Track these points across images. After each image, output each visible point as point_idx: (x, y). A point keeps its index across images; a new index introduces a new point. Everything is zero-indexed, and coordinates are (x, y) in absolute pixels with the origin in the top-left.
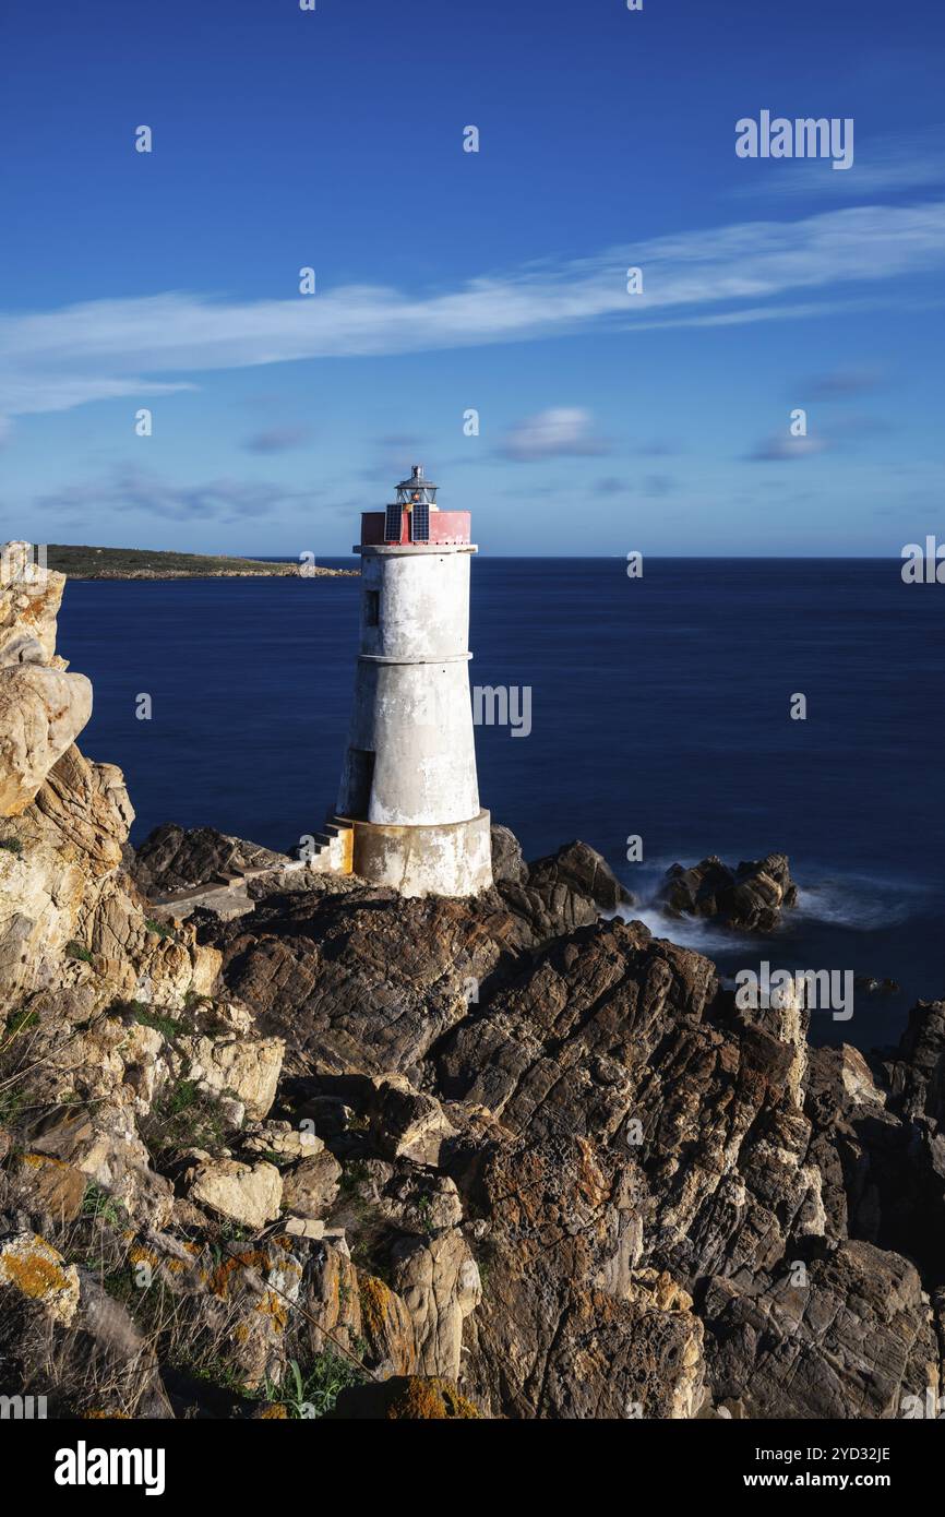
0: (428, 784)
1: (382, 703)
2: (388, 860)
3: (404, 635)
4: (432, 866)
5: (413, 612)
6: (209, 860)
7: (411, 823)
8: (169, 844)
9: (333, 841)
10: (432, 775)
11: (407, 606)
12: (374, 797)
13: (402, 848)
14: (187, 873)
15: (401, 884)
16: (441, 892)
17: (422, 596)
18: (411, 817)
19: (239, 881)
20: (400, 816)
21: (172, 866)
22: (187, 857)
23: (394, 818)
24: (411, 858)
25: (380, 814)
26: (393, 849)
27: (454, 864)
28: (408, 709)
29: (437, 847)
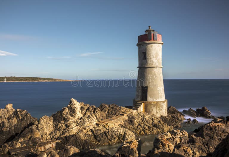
0: (159, 93)
1: (148, 76)
2: (153, 109)
3: (152, 61)
4: (162, 110)
5: (154, 56)
6: (117, 111)
7: (157, 101)
8: (106, 107)
9: (140, 107)
10: (160, 91)
11: (153, 55)
12: (148, 96)
13: (156, 106)
14: (113, 113)
15: (156, 114)
16: (163, 115)
17: (156, 52)
18: (157, 100)
20: (154, 100)
21: (108, 112)
22: (111, 110)
23: (153, 100)
24: (158, 108)
25: (150, 99)
26: (154, 106)
27: (165, 109)
28: (154, 77)
29: (162, 106)
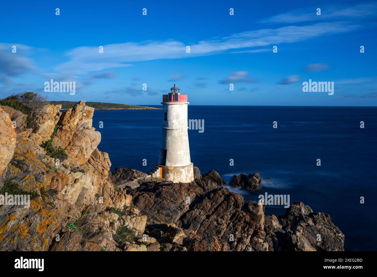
0: (179, 157)
1: (168, 138)
2: (170, 175)
3: (173, 123)
4: (180, 176)
5: (175, 118)
6: (129, 175)
7: (175, 166)
8: (119, 171)
9: (157, 170)
10: (180, 155)
11: (173, 116)
12: (167, 160)
13: (173, 172)
14: (124, 178)
15: (173, 180)
16: (182, 182)
17: (177, 114)
18: (175, 165)
19: (136, 180)
20: (173, 165)
21: (120, 176)
22: (124, 174)
23: (171, 165)
24: (175, 174)
25: (168, 164)
26: (171, 172)
27: (185, 175)
28: (174, 140)
29: (181, 171)
